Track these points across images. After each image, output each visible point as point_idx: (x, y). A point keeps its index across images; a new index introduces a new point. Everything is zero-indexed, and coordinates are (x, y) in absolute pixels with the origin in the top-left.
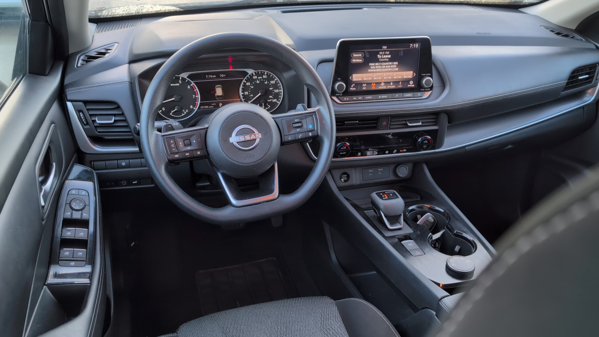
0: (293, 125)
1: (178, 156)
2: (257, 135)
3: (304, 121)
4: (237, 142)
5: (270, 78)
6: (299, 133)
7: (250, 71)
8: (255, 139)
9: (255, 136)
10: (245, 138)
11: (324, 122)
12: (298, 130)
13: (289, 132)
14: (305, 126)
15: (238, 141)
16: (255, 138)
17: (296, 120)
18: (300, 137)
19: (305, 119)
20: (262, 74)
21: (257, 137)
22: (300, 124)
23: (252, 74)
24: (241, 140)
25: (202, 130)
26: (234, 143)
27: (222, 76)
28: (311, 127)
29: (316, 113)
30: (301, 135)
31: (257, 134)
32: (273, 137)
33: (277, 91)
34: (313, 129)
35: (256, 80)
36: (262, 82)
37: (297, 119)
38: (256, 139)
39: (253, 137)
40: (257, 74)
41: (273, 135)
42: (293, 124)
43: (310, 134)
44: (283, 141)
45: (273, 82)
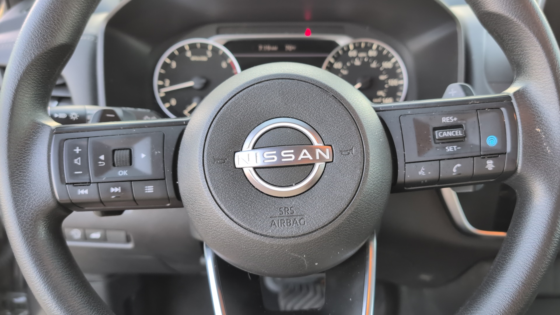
0: (436, 132)
1: (86, 192)
2: (318, 151)
3: (470, 123)
4: (255, 168)
5: (382, 57)
6: (453, 158)
7: (343, 41)
8: (310, 164)
9: (313, 154)
10: (280, 157)
11: (538, 130)
12: (450, 149)
13: (420, 152)
14: (473, 139)
15: (259, 164)
16: (311, 158)
17: (446, 120)
18: (454, 170)
19: (475, 119)
20: (368, 48)
21: (318, 158)
22: (458, 133)
23: (348, 46)
24: (268, 162)
25: (172, 128)
26: (246, 171)
27: (289, 48)
28: (492, 142)
29: (514, 101)
30: (459, 165)
31: (318, 147)
32: (368, 161)
33: (393, 82)
34: (499, 149)
35: (353, 58)
36: (365, 65)
37: (448, 114)
38: (313, 165)
39: (305, 155)
40: (358, 48)
41: (368, 157)
42: (435, 129)
43: (490, 165)
44: (400, 178)
45: (387, 65)
